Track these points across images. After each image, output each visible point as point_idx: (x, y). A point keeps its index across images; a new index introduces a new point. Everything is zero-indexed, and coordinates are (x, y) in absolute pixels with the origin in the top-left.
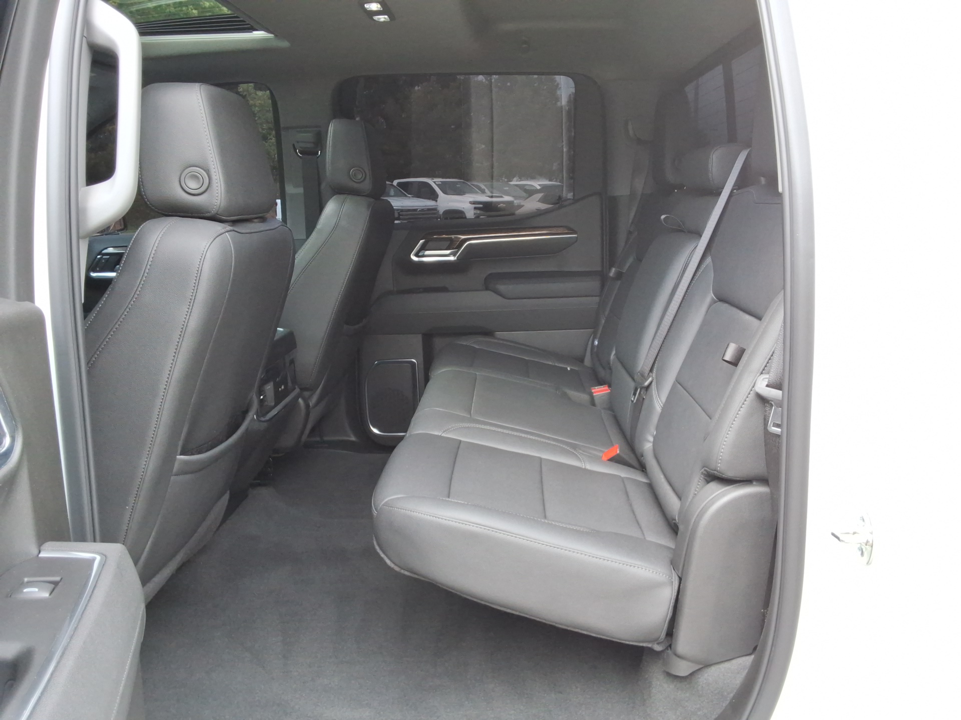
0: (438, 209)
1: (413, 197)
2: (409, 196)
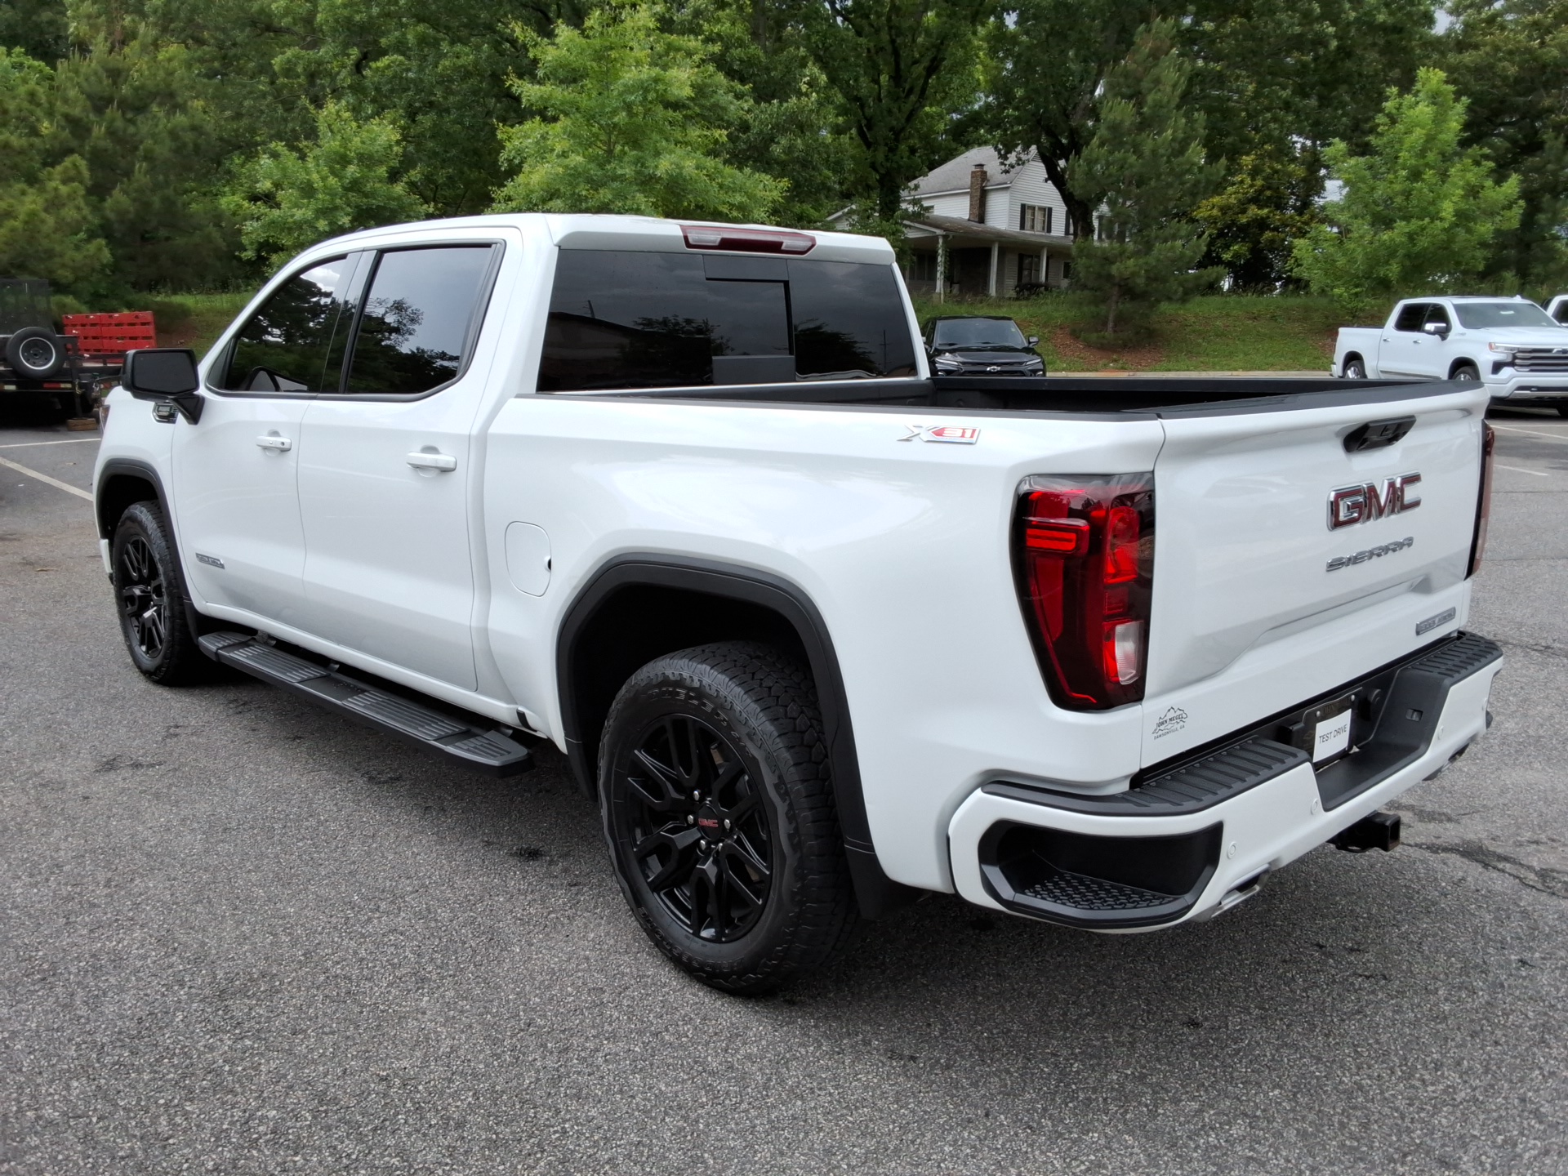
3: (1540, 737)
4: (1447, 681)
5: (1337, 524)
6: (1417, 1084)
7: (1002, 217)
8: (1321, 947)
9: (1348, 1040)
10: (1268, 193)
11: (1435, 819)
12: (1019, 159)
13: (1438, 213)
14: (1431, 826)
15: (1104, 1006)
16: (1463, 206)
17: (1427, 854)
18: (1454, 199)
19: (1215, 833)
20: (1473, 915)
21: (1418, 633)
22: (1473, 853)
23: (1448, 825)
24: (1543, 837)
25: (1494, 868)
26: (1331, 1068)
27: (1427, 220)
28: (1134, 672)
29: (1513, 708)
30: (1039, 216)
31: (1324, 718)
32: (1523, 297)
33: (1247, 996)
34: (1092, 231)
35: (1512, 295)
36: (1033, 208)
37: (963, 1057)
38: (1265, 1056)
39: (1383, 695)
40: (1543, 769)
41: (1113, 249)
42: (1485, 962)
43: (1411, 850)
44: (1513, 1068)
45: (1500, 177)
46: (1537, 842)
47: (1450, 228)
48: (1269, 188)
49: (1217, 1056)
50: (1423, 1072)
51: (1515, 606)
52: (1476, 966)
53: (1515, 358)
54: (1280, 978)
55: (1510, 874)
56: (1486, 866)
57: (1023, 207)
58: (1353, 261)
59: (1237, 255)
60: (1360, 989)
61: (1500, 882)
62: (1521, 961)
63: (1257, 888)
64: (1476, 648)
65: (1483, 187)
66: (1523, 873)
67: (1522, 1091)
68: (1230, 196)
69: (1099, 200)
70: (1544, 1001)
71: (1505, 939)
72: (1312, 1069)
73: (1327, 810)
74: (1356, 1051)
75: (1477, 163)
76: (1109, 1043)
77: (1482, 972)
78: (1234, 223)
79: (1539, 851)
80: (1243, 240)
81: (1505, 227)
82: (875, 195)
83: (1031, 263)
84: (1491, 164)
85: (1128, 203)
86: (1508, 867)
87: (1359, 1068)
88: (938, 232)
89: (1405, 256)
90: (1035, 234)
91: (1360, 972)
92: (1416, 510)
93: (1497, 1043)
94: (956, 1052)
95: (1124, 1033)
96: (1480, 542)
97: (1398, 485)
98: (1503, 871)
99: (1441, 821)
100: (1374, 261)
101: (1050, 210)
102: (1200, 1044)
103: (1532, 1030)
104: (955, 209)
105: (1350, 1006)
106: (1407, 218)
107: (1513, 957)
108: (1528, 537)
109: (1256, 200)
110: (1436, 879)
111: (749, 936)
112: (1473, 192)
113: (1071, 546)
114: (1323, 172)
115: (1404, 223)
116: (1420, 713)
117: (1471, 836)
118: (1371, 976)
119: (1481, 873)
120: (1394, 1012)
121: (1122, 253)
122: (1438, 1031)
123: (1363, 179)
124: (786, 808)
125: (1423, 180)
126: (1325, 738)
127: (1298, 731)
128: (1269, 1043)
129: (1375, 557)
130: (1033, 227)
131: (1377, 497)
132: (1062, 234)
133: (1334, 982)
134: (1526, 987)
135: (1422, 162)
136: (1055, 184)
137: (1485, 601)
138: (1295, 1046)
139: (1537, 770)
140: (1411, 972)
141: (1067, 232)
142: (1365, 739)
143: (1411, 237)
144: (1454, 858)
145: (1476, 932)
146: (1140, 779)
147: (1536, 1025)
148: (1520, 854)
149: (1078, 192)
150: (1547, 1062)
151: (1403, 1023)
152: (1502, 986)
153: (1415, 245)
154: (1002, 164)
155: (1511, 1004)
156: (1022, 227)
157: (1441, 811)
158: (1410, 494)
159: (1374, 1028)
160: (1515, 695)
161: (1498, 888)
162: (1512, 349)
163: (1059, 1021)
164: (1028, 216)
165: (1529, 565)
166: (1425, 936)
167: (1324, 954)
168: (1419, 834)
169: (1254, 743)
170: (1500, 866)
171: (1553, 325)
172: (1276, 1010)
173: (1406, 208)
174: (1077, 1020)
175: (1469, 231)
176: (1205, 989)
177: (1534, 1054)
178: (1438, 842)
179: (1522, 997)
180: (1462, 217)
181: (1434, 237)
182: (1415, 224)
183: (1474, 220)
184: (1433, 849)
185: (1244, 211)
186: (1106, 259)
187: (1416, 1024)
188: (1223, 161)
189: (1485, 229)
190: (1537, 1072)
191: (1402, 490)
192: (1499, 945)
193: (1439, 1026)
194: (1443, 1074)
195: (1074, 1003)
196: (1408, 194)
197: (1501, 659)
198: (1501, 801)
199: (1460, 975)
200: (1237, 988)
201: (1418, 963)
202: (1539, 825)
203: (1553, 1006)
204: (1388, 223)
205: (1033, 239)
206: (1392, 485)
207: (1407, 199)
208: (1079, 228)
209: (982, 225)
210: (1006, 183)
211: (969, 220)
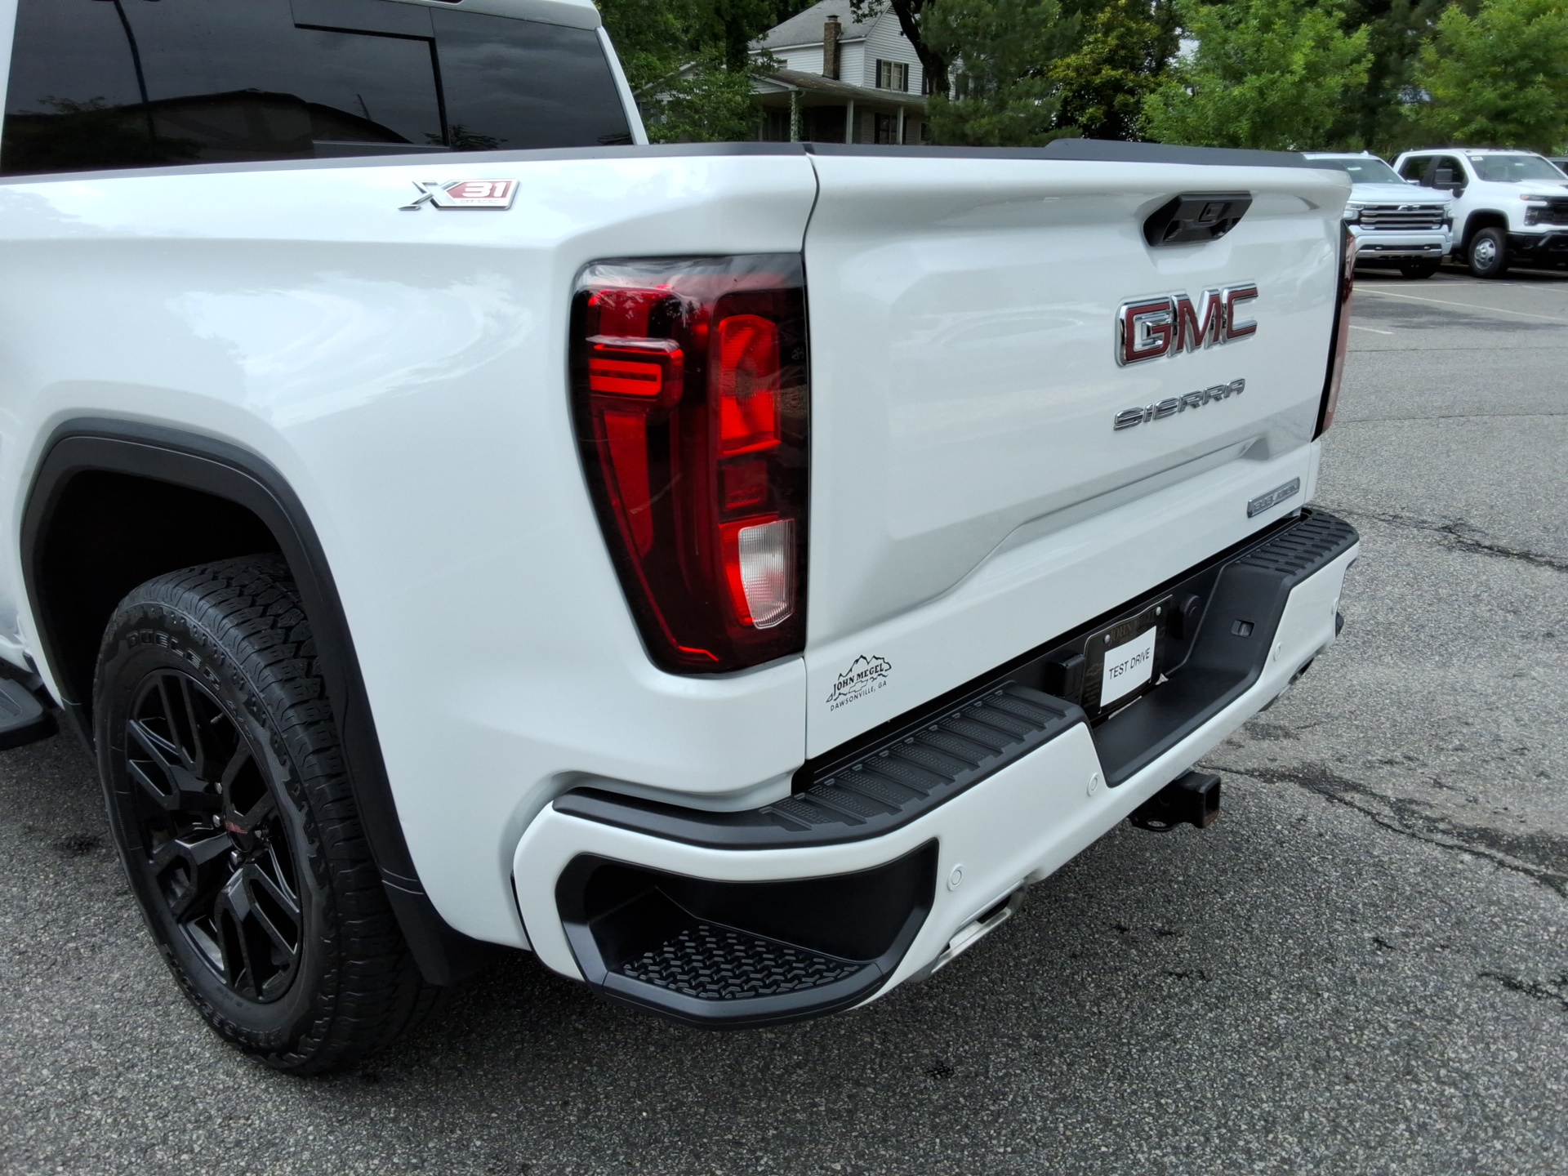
3: (1390, 624)
4: (1288, 580)
5: (1130, 356)
6: (1241, 1158)
7: (857, 73)
8: (1122, 930)
9: (1150, 1085)
10: (1122, 52)
11: (1269, 735)
12: (871, 10)
13: (1288, 66)
14: (1265, 744)
15: (823, 1049)
16: (1312, 58)
17: (1260, 784)
18: (1304, 50)
19: (927, 854)
20: (1316, 871)
21: (1250, 515)
22: (1315, 780)
23: (1285, 742)
24: (1398, 755)
25: (1340, 801)
26: (1122, 1137)
27: (1278, 73)
28: (783, 606)
29: (1360, 589)
30: (895, 74)
31: (1115, 643)
32: (1370, 153)
33: (1020, 1017)
34: (947, 89)
35: (1359, 151)
36: (889, 64)
37: (600, 1159)
38: (1034, 1121)
39: (1200, 604)
40: (1395, 664)
41: (967, 106)
42: (1331, 945)
43: (1241, 779)
44: (1371, 1121)
45: (1349, 27)
46: (1391, 762)
47: (1301, 81)
48: (1123, 48)
49: (967, 1126)
50: (1249, 1137)
51: (1360, 471)
52: (1321, 951)
53: (1361, 215)
54: (1065, 983)
55: (1360, 809)
56: (1331, 798)
57: (879, 62)
58: (1203, 117)
59: (1092, 119)
60: (1169, 996)
61: (1347, 822)
62: (1376, 940)
63: (1008, 912)
64: (1325, 532)
65: (1332, 39)
66: (1376, 806)
67: (1383, 1161)
68: (1083, 57)
69: (954, 54)
70: (1408, 1004)
71: (1355, 906)
72: (1097, 1140)
73: (1111, 784)
74: (1159, 1104)
75: (1329, 14)
76: (818, 1113)
77: (1327, 960)
78: (1088, 82)
79: (1393, 774)
80: (1099, 103)
81: (1354, 81)
82: (722, 44)
83: (888, 126)
84: (1342, 15)
85: (982, 56)
86: (1357, 798)
87: (1161, 1135)
88: (791, 87)
89: (1255, 111)
90: (890, 92)
91: (1170, 967)
92: (1251, 340)
93: (1348, 1078)
94: (594, 1151)
95: (844, 1096)
96: (1333, 390)
97: (1224, 300)
98: (1350, 804)
99: (1277, 738)
100: (1224, 118)
101: (907, 66)
102: (945, 1107)
103: (1394, 1053)
104: (809, 64)
105: (1155, 1026)
106: (1257, 72)
107: (1366, 935)
108: (1373, 397)
109: (1111, 60)
110: (1270, 819)
111: (286, 999)
112: (1322, 43)
113: (652, 388)
114: (1178, 31)
115: (1255, 77)
116: (1251, 625)
117: (1312, 757)
118: (1184, 974)
119: (1324, 809)
120: (1214, 1032)
121: (976, 110)
122: (1270, 1063)
123: (1215, 30)
124: (304, 819)
125: (1274, 31)
126: (1117, 671)
127: (1075, 668)
128: (1041, 1097)
129: (1189, 409)
130: (889, 85)
131: (1194, 321)
132: (919, 93)
133: (1136, 986)
134: (1385, 982)
135: (1273, 11)
136: (909, 37)
137: (1329, 466)
138: (1075, 1100)
139: (1388, 666)
140: (1237, 964)
141: (924, 92)
142: (1177, 664)
143: (1261, 92)
144: (1292, 789)
145: (1319, 898)
146: (807, 776)
147: (1399, 1045)
148: (1371, 779)
149: (931, 43)
150: (1415, 1107)
151: (1223, 1052)
152: (1354, 982)
153: (1265, 100)
154: (854, 12)
155: (1367, 1011)
156: (878, 84)
157: (1276, 723)
158: (1242, 315)
159: (1184, 1059)
160: (1361, 573)
161: (1345, 829)
162: (1360, 206)
163: (756, 1081)
164: (884, 74)
165: (1375, 426)
166: (1255, 907)
167: (1125, 941)
168: (1251, 756)
169: (1006, 695)
170: (1348, 797)
171: (1401, 182)
172: (1056, 1037)
173: (1257, 60)
174: (780, 1076)
175: (1318, 85)
176: (965, 1008)
177: (1397, 1094)
178: (1273, 766)
179: (1379, 998)
180: (1314, 71)
181: (1285, 91)
182: (1266, 77)
183: (1324, 74)
184: (1268, 776)
185: (1098, 72)
186: (960, 117)
187: (1240, 1051)
188: (1079, 15)
189: (1334, 82)
190: (1402, 1126)
191: (1230, 306)
192: (1348, 916)
193: (1273, 1053)
194: (1276, 1138)
195: (783, 1046)
196: (1258, 47)
197: (1358, 544)
198: (1348, 708)
199: (1300, 967)
200: (1007, 1004)
201: (1245, 950)
202: (1392, 738)
203: (1420, 1011)
204: (1237, 76)
205: (889, 98)
206: (1215, 299)
207: (1258, 51)
208: (935, 85)
209: (837, 82)
210: (860, 37)
211: (823, 76)
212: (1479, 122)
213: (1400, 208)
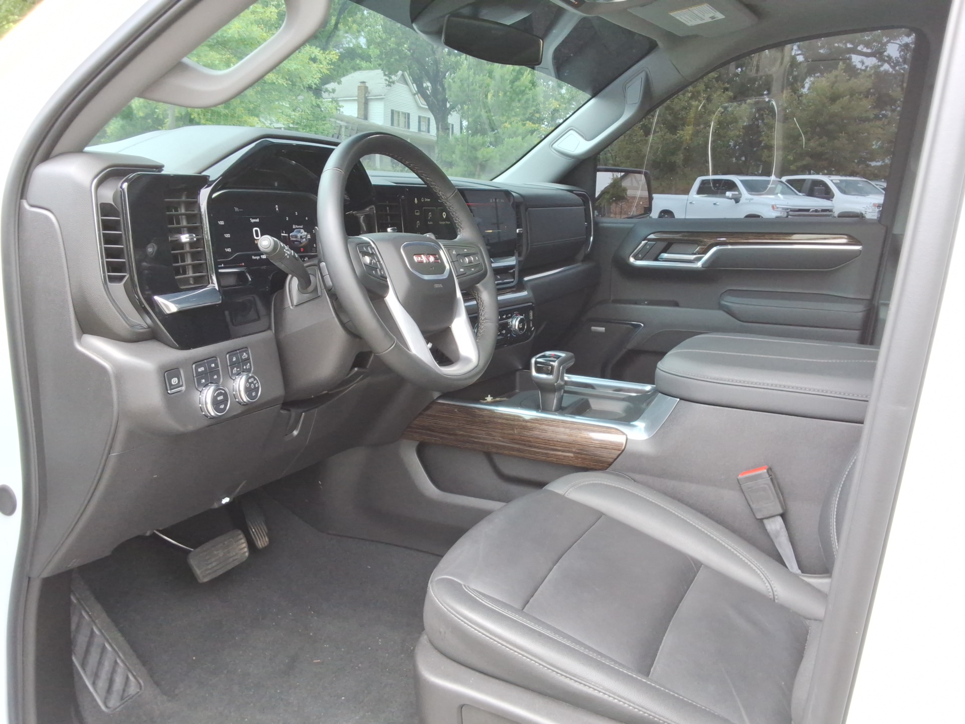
0: (834, 210)
1: (804, 195)
2: (801, 194)
7: (378, 117)
30: (402, 120)
36: (398, 112)
57: (392, 111)
88: (342, 123)
90: (400, 129)
101: (409, 114)
130: (399, 125)
132: (416, 130)
156: (392, 124)
162: (788, 209)
208: (440, 126)
209: (366, 121)
210: (381, 96)
211: (357, 118)
212: (807, 160)
213: (811, 210)
